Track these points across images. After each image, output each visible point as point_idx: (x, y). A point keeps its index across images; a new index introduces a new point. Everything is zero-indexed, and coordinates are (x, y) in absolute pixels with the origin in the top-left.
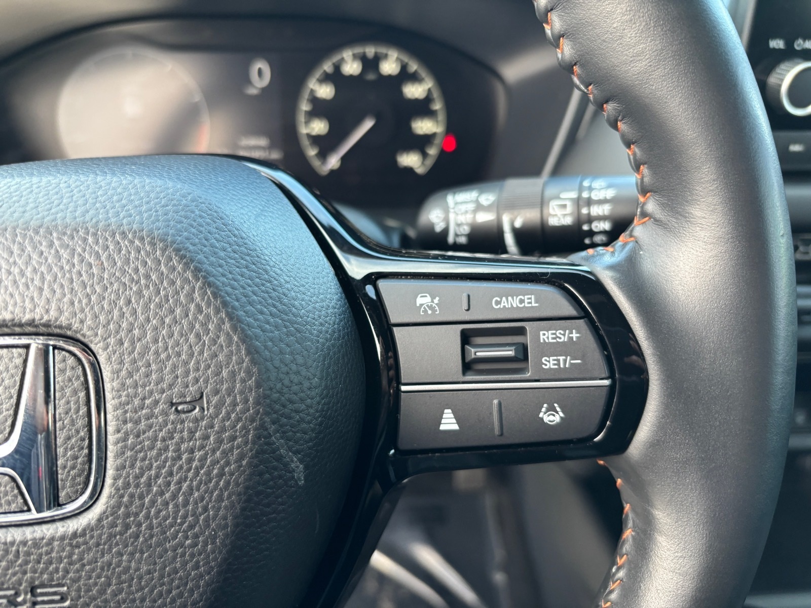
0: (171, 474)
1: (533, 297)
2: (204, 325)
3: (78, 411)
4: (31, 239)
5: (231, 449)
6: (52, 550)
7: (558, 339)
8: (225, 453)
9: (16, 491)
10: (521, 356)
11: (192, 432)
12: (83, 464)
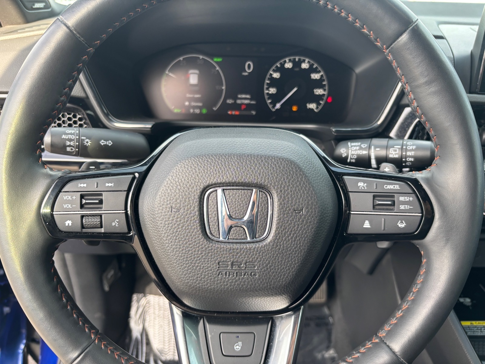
0: (291, 231)
1: (398, 186)
2: (305, 188)
3: (265, 210)
4: (256, 159)
5: (310, 226)
6: (254, 251)
7: (405, 200)
8: (308, 227)
9: (244, 233)
10: (393, 204)
11: (299, 219)
12: (264, 226)
